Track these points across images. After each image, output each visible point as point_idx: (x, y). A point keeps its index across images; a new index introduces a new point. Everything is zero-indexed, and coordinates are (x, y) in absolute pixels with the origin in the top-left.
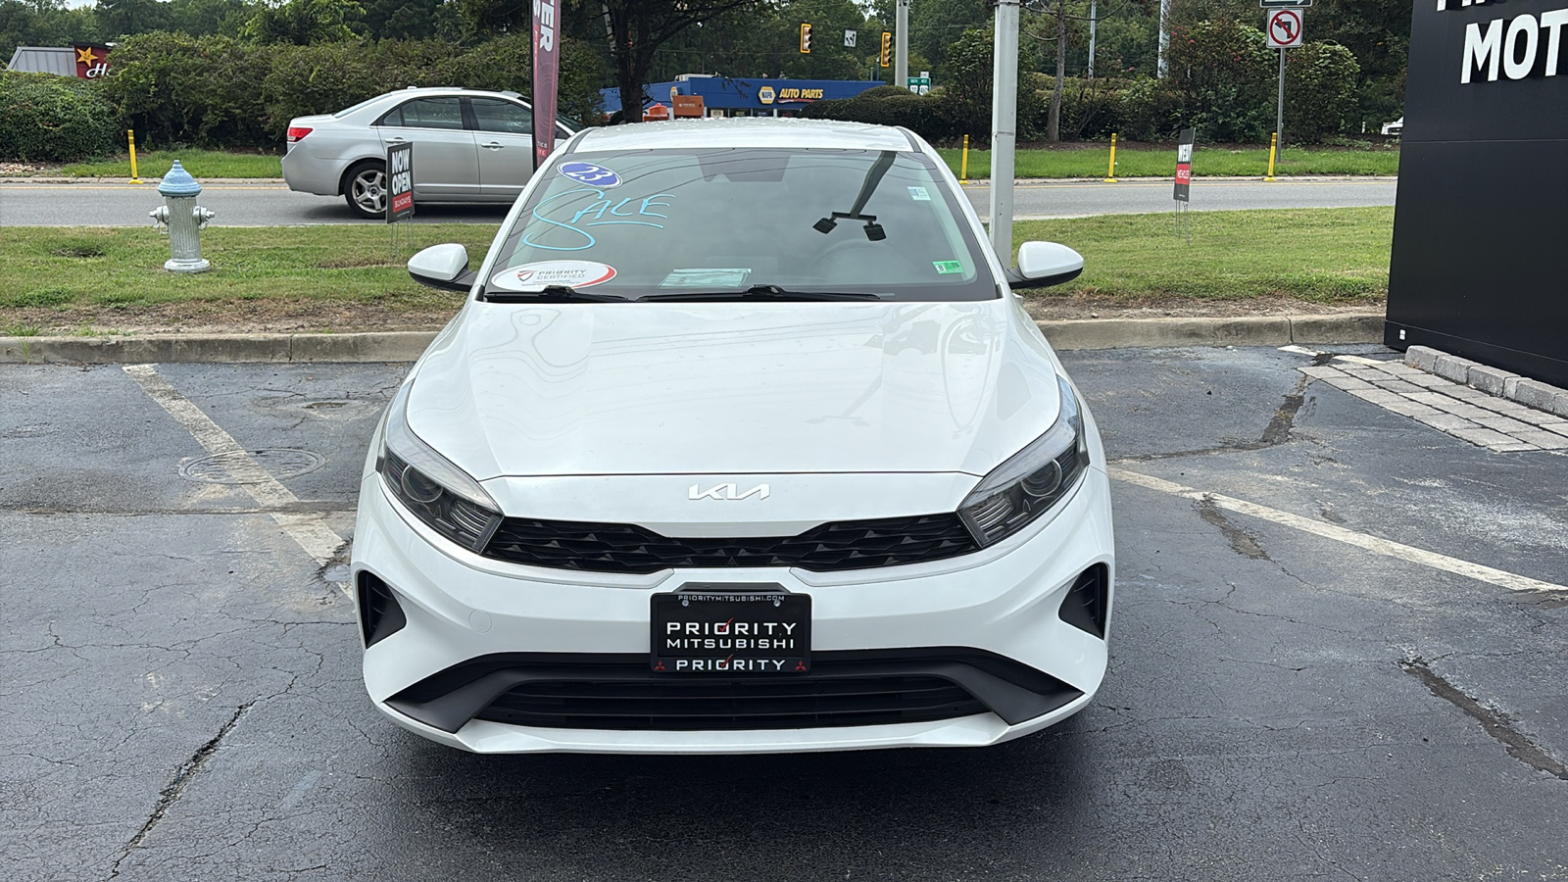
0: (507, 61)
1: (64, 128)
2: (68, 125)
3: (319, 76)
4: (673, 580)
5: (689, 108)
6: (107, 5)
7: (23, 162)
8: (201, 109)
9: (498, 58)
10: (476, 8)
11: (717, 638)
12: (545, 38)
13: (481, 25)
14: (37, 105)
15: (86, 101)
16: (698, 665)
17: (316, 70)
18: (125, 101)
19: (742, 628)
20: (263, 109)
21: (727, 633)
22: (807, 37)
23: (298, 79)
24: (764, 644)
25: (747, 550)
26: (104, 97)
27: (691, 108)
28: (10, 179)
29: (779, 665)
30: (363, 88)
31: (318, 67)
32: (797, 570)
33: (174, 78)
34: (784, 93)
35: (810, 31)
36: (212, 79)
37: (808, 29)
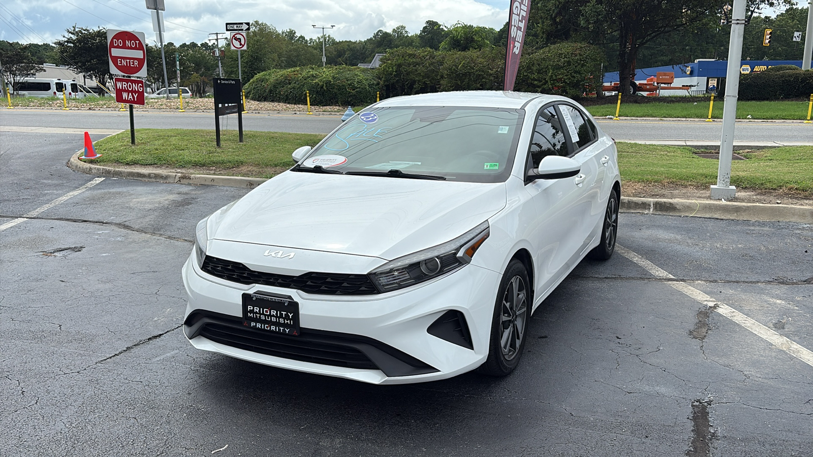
0: (553, 56)
1: (356, 91)
2: (358, 90)
3: (463, 66)
4: (253, 289)
5: (665, 78)
6: (424, 33)
7: (339, 106)
8: (414, 82)
9: (549, 55)
10: (545, 30)
11: (265, 315)
12: (516, 47)
13: (548, 39)
14: (348, 81)
15: (368, 79)
16: (259, 325)
17: (462, 63)
18: (383, 79)
19: (274, 312)
20: (439, 82)
21: (268, 314)
22: (768, 37)
23: (454, 67)
24: (282, 321)
25: (282, 280)
26: (376, 77)
27: (667, 78)
28: (332, 113)
29: (287, 331)
30: (483, 71)
31: (464, 62)
32: (300, 291)
33: (404, 68)
34: (757, 69)
35: (770, 33)
36: (420, 68)
37: (769, 32)
